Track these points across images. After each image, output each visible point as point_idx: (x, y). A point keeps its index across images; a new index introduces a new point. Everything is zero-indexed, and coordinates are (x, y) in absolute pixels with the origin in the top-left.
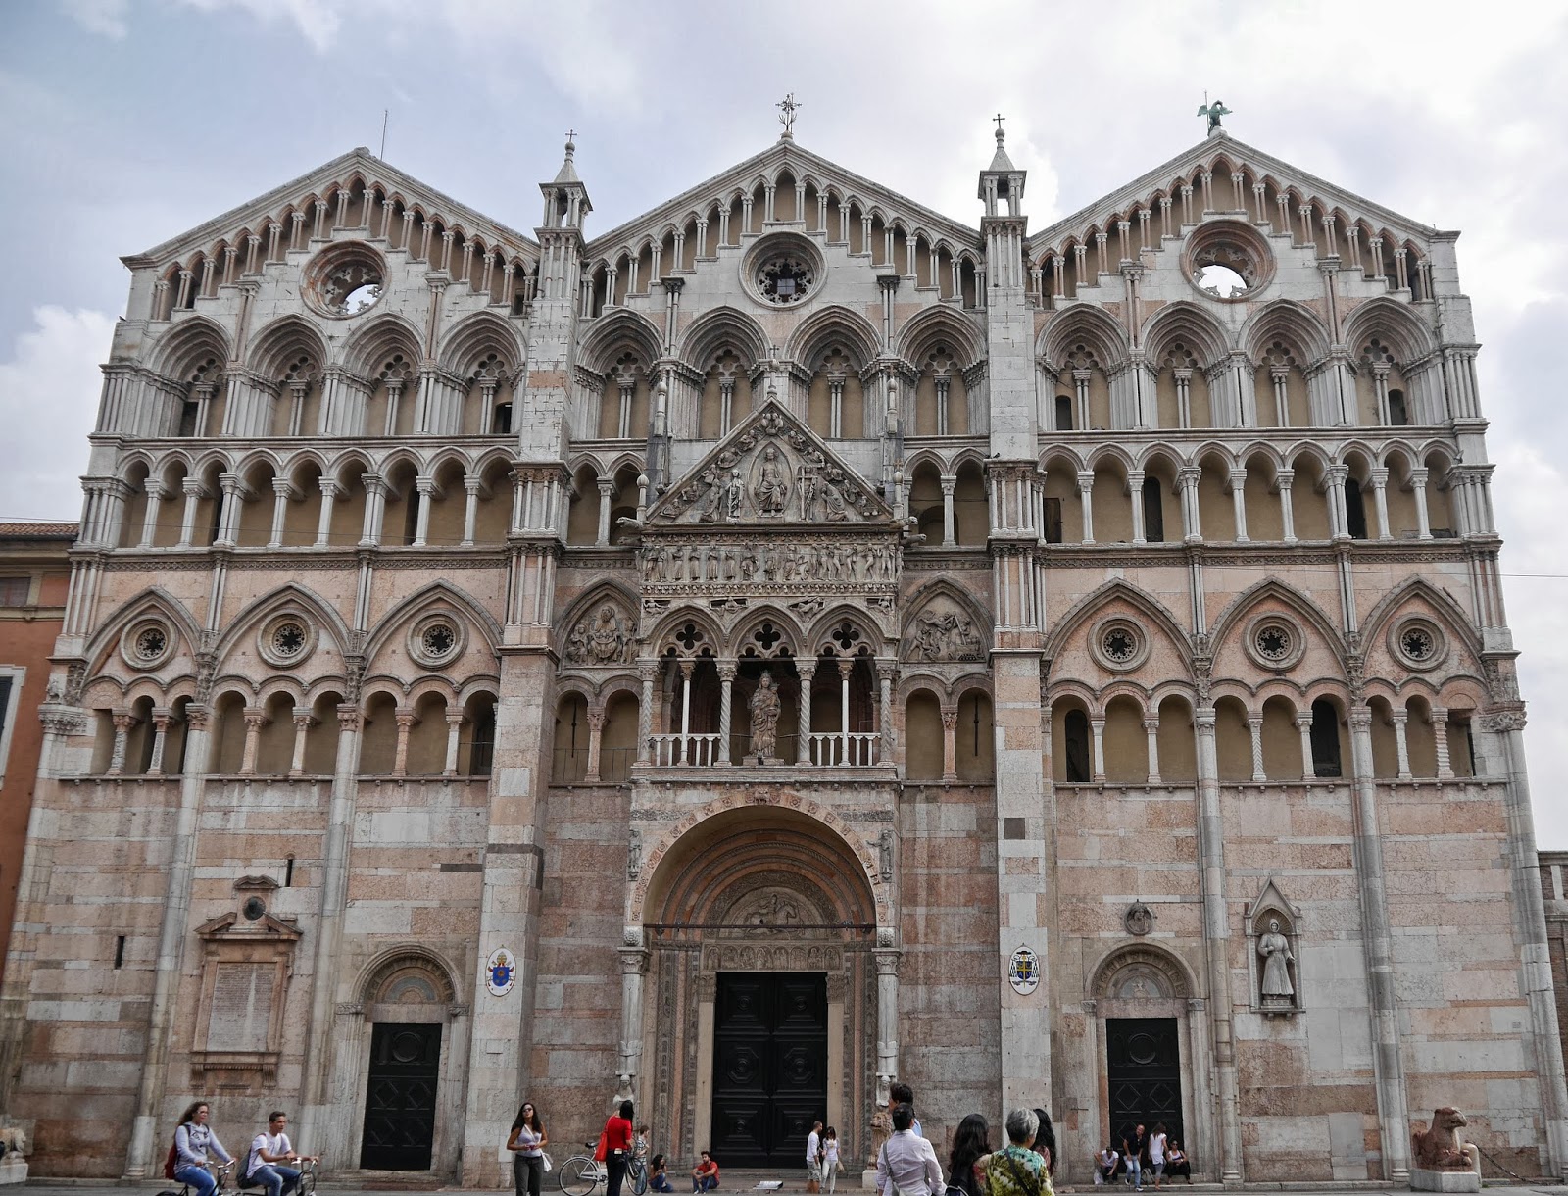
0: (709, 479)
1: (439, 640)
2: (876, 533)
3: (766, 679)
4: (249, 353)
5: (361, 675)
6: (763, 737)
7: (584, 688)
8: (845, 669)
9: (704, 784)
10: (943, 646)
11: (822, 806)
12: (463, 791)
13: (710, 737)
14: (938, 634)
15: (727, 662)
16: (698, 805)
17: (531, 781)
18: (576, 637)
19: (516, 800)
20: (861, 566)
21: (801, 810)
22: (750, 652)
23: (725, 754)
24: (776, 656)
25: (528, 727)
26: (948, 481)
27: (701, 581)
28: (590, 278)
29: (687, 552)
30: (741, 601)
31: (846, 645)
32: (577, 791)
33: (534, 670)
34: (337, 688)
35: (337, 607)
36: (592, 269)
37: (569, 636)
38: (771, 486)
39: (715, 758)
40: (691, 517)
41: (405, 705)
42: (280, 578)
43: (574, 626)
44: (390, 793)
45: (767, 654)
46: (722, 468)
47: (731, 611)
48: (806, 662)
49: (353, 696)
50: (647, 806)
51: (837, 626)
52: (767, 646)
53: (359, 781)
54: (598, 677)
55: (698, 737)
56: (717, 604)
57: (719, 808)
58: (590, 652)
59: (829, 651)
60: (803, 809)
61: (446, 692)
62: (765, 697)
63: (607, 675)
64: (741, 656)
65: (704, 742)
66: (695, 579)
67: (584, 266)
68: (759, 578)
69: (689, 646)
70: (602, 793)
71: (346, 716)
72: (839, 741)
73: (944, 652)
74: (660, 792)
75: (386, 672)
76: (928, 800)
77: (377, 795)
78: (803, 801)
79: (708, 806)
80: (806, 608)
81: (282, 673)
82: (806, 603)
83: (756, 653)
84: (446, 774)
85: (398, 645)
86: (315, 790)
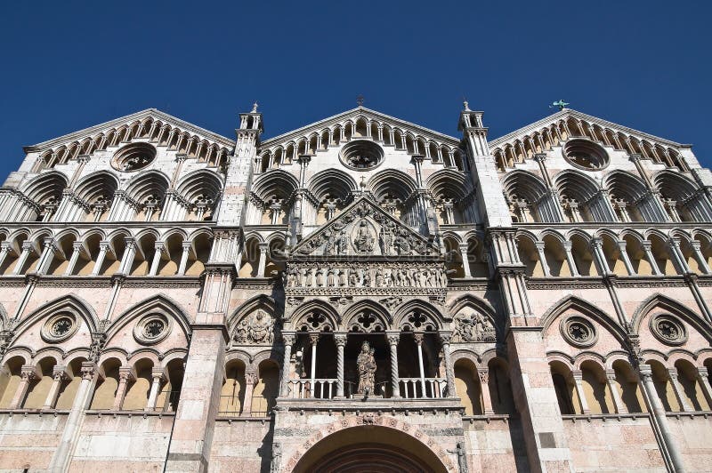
0: (328, 234)
1: (154, 329)
2: (430, 261)
3: (366, 347)
4: (76, 186)
5: (102, 346)
6: (367, 382)
7: (244, 358)
8: (419, 337)
9: (327, 410)
10: (473, 333)
11: (412, 425)
12: (156, 422)
13: (331, 381)
14: (470, 327)
15: (341, 333)
16: (324, 425)
17: (205, 410)
18: (240, 327)
19: (192, 423)
20: (423, 279)
21: (397, 428)
22: (355, 329)
23: (341, 392)
24: (373, 331)
25: (206, 374)
26: (463, 245)
27: (324, 286)
28: (260, 157)
29: (314, 271)
30: (350, 298)
31: (418, 325)
32: (234, 423)
33: (213, 339)
34: (85, 355)
35: (95, 308)
36: (262, 154)
37: (236, 327)
38: (365, 237)
39: (335, 394)
40: (318, 252)
41: (127, 366)
42: (64, 292)
43: (241, 320)
44: (106, 423)
45: (368, 330)
46: (335, 230)
47: (343, 303)
48: (393, 333)
49: (94, 358)
50: (286, 426)
51: (411, 313)
52: (367, 325)
53: (87, 414)
54: (253, 351)
55: (322, 381)
56: (334, 299)
57: (338, 427)
58: (249, 337)
59: (406, 329)
60: (399, 427)
61: (154, 358)
62: (366, 358)
63: (260, 349)
64: (350, 331)
65: (326, 385)
66: (320, 285)
67: (258, 152)
68: (359, 285)
69: (315, 325)
70: (252, 424)
71: (87, 369)
72: (419, 384)
73: (474, 336)
74: (296, 416)
75: (119, 346)
76: (477, 428)
77: (97, 424)
78: (399, 422)
79: (330, 426)
80: (392, 301)
81: (52, 345)
82: (391, 299)
83: (360, 329)
84: (146, 410)
85: (128, 330)
86: (56, 419)
